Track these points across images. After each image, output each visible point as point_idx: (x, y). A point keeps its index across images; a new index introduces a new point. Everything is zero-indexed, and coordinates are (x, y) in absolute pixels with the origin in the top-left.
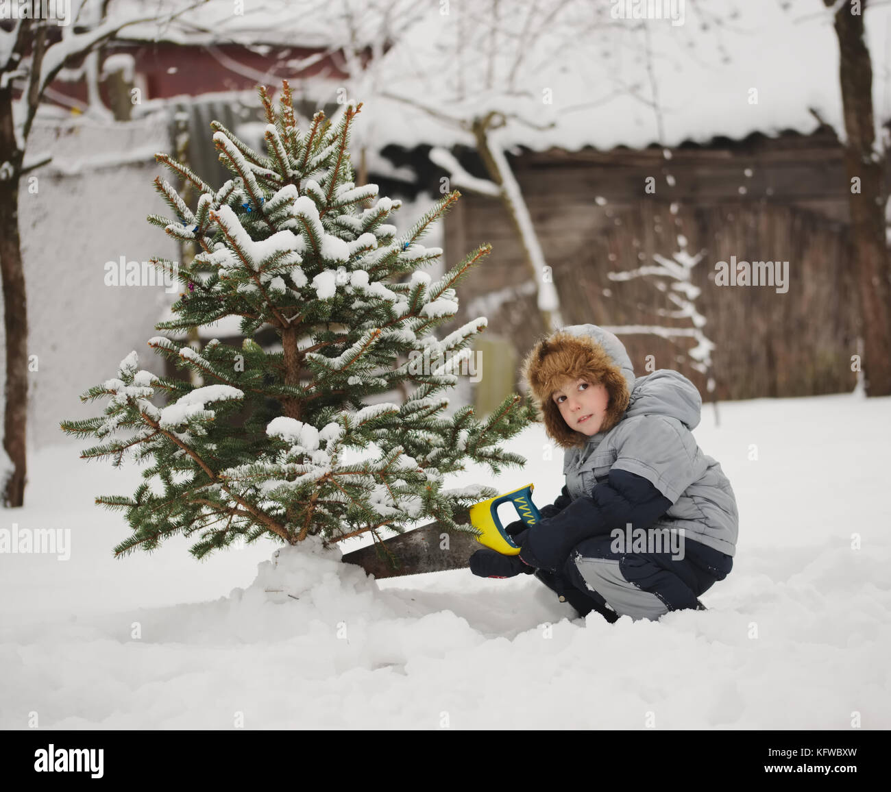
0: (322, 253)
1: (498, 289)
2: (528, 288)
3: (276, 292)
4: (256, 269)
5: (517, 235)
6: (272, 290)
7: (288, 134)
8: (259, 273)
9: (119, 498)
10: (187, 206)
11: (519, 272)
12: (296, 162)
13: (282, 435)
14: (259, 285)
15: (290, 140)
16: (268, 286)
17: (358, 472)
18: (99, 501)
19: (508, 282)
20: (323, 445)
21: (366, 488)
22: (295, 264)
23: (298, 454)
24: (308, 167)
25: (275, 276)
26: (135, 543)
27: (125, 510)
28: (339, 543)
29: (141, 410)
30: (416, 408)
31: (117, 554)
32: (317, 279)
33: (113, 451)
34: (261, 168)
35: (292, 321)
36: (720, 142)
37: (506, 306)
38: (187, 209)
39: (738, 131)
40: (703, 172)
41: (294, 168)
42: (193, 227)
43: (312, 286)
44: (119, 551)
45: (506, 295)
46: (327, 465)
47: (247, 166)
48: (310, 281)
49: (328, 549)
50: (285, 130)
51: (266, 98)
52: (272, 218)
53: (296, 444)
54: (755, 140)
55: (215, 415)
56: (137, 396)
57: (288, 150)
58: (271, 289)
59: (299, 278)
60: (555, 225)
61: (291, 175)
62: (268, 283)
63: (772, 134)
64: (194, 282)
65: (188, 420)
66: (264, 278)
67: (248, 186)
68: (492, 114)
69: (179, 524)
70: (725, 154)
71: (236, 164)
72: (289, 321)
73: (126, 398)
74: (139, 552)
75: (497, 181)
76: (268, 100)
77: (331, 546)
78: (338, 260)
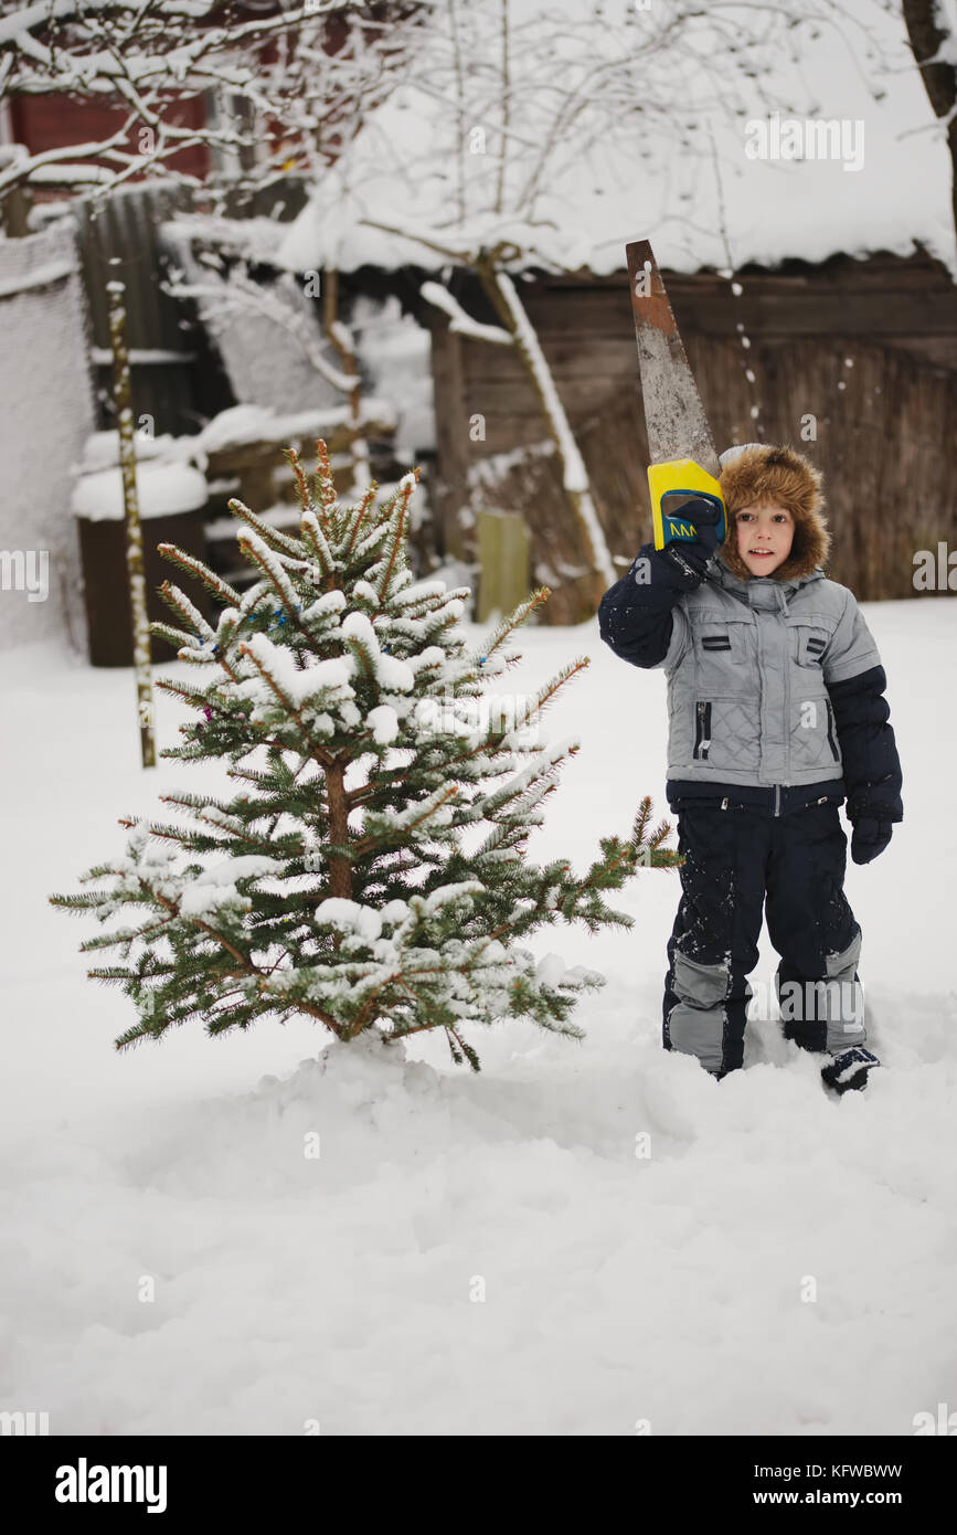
0: (377, 678)
1: (506, 451)
2: (547, 448)
3: (322, 734)
4: (297, 706)
5: (530, 380)
6: (316, 731)
7: (328, 514)
8: (301, 710)
9: (117, 970)
10: (204, 618)
11: (533, 424)
12: (338, 549)
13: (335, 923)
14: (299, 724)
15: (330, 522)
16: (312, 725)
17: (433, 970)
18: (91, 976)
19: (519, 442)
20: (386, 933)
21: (444, 987)
22: (347, 699)
23: (357, 947)
24: (353, 555)
25: (321, 712)
26: (141, 1034)
27: (123, 984)
28: (403, 1038)
29: (155, 894)
30: (496, 862)
31: (118, 1048)
32: (374, 714)
33: (120, 940)
34: (295, 561)
35: (337, 756)
36: (793, 266)
37: (515, 470)
38: (204, 621)
39: (816, 253)
40: (770, 300)
41: (335, 558)
42: (212, 646)
43: (367, 724)
44: (120, 1044)
45: (517, 457)
46: (395, 963)
47: (275, 559)
48: (364, 717)
49: (389, 1045)
50: (323, 510)
51: (297, 465)
52: (311, 630)
53: (353, 933)
54: (839, 261)
55: (253, 903)
56: (151, 879)
57: (326, 534)
58: (315, 729)
59: (351, 715)
60: (579, 366)
61: (333, 569)
62: (312, 722)
63: (862, 257)
64: (211, 706)
65: (216, 908)
66: (305, 717)
67: (278, 590)
68: (503, 245)
69: (195, 1008)
70: (800, 281)
71: (266, 567)
72: (333, 756)
73: (139, 882)
74: (146, 1043)
75: (509, 327)
76: (300, 468)
77: (393, 1041)
78: (399, 689)
